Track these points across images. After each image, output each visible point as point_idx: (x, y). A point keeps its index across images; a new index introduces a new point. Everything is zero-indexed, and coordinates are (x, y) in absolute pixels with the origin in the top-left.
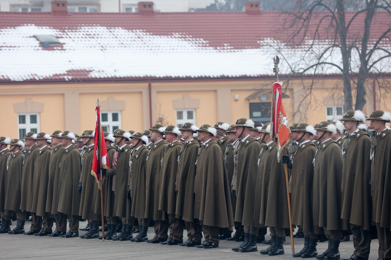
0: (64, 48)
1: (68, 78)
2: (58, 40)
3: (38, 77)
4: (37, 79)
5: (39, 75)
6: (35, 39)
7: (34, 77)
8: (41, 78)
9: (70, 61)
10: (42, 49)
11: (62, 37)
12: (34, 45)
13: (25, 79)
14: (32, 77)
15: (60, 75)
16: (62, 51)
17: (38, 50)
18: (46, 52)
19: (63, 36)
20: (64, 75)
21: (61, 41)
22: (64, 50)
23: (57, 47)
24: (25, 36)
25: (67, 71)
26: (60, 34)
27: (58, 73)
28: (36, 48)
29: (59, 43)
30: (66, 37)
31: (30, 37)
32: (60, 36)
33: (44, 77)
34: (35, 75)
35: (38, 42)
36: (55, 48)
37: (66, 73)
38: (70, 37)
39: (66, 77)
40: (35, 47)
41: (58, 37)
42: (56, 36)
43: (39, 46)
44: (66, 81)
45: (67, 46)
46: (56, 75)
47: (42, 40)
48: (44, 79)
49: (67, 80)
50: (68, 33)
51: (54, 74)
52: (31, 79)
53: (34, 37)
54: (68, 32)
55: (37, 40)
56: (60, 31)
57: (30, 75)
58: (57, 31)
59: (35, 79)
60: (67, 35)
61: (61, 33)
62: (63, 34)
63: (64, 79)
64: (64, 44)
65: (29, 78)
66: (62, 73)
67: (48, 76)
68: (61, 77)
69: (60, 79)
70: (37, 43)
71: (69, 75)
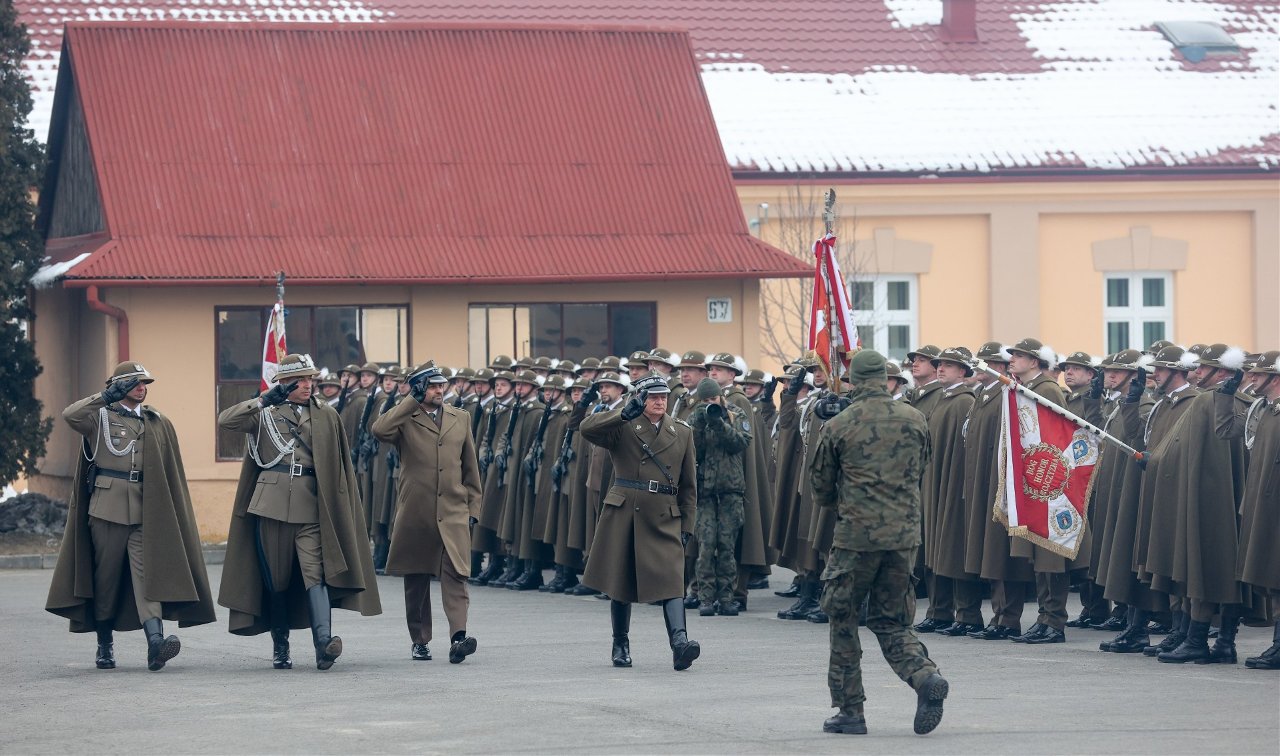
0: (1252, 64)
1: (1268, 162)
2: (1233, 39)
3: (1172, 157)
4: (1169, 162)
5: (1175, 150)
6: (1160, 35)
7: (1157, 157)
8: (1182, 161)
9: (1272, 107)
10: (1181, 68)
11: (1245, 30)
12: (1155, 55)
13: (1130, 162)
14: (1152, 157)
15: (1243, 150)
16: (1245, 74)
17: (1169, 69)
18: (1196, 76)
19: (1248, 25)
20: (1256, 150)
21: (1242, 40)
22: (1253, 70)
23: (1228, 60)
24: (1127, 25)
25: (1262, 139)
26: (1237, 20)
27: (1236, 145)
28: (1162, 65)
29: (1237, 48)
30: (1259, 30)
31: (1144, 29)
32: (1237, 25)
33: (1192, 156)
34: (1163, 150)
35: (1170, 45)
36: (1224, 64)
37: (1261, 144)
38: (1271, 30)
39: (1260, 158)
40: (1161, 59)
41: (1231, 30)
42: (1225, 24)
43: (1172, 59)
44: (1263, 171)
45: (1262, 58)
46: (1230, 150)
47: (1181, 40)
48: (1190, 163)
49: (1264, 166)
50: (1264, 16)
51: (1223, 147)
52: (1150, 164)
53: (1157, 28)
54: (1265, 11)
55: (1167, 38)
56: (1240, 11)
57: (1146, 151)
58: (1227, 10)
59: (1163, 164)
60: (1261, 21)
61: (1242, 16)
62: (1249, 20)
63: (1257, 163)
64: (1253, 50)
65: (1142, 161)
66: (1248, 145)
67: (1203, 154)
68: (1246, 156)
69: (1243, 163)
70: (1165, 49)
71: (1270, 151)
